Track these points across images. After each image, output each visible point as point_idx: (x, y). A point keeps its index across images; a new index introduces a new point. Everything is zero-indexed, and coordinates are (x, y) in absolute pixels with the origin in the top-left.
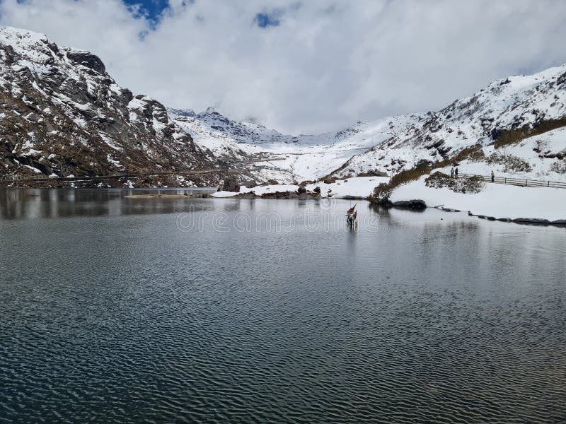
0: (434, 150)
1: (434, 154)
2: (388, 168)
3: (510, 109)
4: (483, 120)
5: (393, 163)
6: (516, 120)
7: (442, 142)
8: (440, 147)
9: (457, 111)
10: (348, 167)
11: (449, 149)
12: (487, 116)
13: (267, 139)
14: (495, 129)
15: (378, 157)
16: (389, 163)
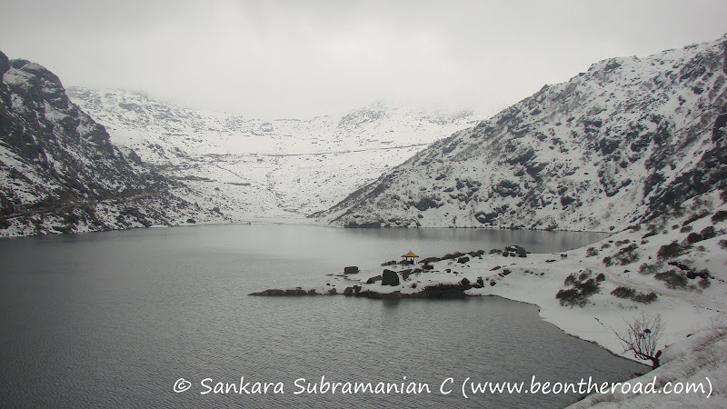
0: (519, 166)
1: (520, 174)
2: (452, 193)
3: (622, 108)
4: (587, 123)
5: (459, 186)
6: (632, 128)
7: (530, 154)
8: (529, 162)
9: (548, 103)
10: (387, 191)
11: (543, 166)
12: (591, 118)
13: (219, 127)
14: (604, 140)
15: (435, 175)
16: (452, 184)
